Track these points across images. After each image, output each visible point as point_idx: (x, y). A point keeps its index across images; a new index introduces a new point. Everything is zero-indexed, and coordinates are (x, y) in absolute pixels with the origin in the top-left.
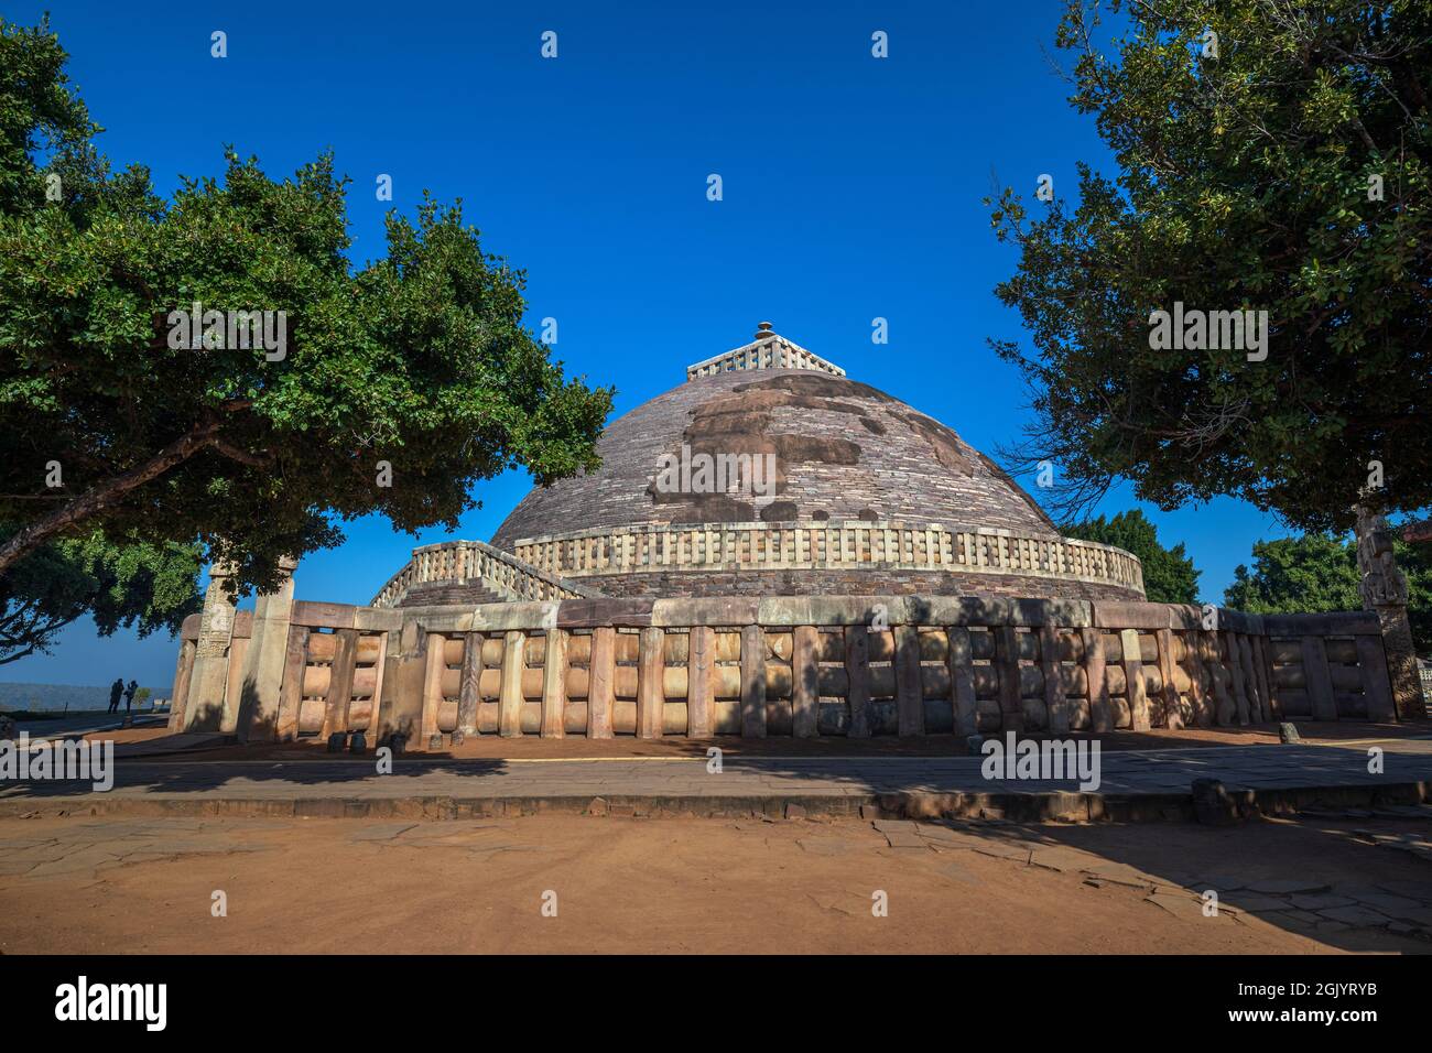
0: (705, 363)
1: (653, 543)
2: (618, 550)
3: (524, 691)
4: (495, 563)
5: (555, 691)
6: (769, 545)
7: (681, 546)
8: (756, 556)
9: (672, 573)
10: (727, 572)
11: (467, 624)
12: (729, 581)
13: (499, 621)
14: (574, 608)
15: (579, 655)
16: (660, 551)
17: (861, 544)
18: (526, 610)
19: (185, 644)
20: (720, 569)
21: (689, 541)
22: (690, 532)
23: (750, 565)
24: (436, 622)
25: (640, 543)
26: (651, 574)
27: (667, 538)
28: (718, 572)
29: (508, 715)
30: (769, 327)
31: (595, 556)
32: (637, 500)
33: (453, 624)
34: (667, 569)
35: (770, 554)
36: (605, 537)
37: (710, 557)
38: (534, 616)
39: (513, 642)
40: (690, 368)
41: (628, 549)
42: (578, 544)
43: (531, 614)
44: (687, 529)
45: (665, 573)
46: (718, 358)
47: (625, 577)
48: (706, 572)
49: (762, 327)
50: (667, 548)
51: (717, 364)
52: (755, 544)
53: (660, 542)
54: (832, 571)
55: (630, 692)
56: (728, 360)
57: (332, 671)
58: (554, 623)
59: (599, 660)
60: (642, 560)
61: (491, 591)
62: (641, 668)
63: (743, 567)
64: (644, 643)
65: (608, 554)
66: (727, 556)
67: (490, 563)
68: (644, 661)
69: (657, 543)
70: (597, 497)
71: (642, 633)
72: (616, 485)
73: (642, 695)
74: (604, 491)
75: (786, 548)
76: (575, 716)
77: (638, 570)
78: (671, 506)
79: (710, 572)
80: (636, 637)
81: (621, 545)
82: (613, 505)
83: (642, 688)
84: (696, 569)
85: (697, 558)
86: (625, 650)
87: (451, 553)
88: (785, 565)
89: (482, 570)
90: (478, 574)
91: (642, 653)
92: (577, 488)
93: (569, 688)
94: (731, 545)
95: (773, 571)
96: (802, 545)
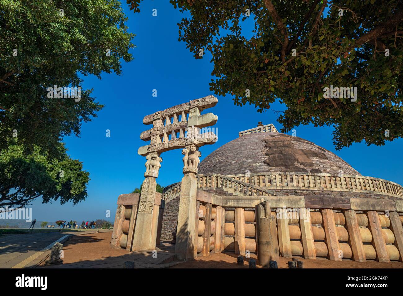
0: (246, 131)
1: (289, 178)
2: (274, 181)
3: (291, 236)
4: (228, 182)
5: (309, 236)
6: (333, 182)
7: (300, 180)
8: (329, 186)
9: (298, 190)
10: (319, 191)
12: (321, 194)
13: (275, 204)
14: (313, 200)
15: (316, 221)
16: (292, 182)
17: (363, 184)
18: (288, 199)
19: (120, 207)
20: (316, 189)
21: (303, 179)
22: (303, 176)
23: (327, 188)
24: (241, 202)
25: (283, 178)
26: (290, 190)
27: (294, 177)
28: (316, 191)
29: (286, 246)
30: (261, 123)
31: (264, 182)
32: (261, 165)
33: (251, 204)
34: (296, 188)
35: (333, 185)
36: (268, 175)
37: (312, 185)
38: (293, 202)
40: (240, 132)
41: (278, 181)
42: (256, 178)
43: (291, 202)
44: (302, 174)
45: (296, 190)
46: (250, 130)
47: (279, 191)
48: (311, 190)
49: (259, 123)
50: (295, 181)
51: (250, 132)
52: (327, 181)
54: (356, 193)
55: (345, 239)
56: (254, 130)
57: (205, 223)
58: (303, 205)
59: (330, 223)
60: (285, 184)
61: (229, 193)
62: (349, 228)
63: (325, 189)
64: (349, 217)
65: (270, 181)
66: (318, 185)
67: (226, 182)
68: (351, 225)
69: (290, 179)
70: (244, 164)
71: (346, 212)
72: (250, 160)
73: (354, 241)
74: (246, 162)
75: (338, 183)
76: (320, 249)
77: (284, 188)
78: (277, 168)
79: (313, 190)
80: (342, 214)
81: (275, 179)
82: (252, 166)
83: (353, 237)
84: (307, 189)
85: (307, 185)
86: (339, 220)
87: (208, 178)
88: (339, 189)
89: (222, 185)
90: (220, 186)
91: (348, 221)
92: (233, 161)
93: (314, 236)
94: (319, 181)
95: (336, 191)
96: (344, 183)
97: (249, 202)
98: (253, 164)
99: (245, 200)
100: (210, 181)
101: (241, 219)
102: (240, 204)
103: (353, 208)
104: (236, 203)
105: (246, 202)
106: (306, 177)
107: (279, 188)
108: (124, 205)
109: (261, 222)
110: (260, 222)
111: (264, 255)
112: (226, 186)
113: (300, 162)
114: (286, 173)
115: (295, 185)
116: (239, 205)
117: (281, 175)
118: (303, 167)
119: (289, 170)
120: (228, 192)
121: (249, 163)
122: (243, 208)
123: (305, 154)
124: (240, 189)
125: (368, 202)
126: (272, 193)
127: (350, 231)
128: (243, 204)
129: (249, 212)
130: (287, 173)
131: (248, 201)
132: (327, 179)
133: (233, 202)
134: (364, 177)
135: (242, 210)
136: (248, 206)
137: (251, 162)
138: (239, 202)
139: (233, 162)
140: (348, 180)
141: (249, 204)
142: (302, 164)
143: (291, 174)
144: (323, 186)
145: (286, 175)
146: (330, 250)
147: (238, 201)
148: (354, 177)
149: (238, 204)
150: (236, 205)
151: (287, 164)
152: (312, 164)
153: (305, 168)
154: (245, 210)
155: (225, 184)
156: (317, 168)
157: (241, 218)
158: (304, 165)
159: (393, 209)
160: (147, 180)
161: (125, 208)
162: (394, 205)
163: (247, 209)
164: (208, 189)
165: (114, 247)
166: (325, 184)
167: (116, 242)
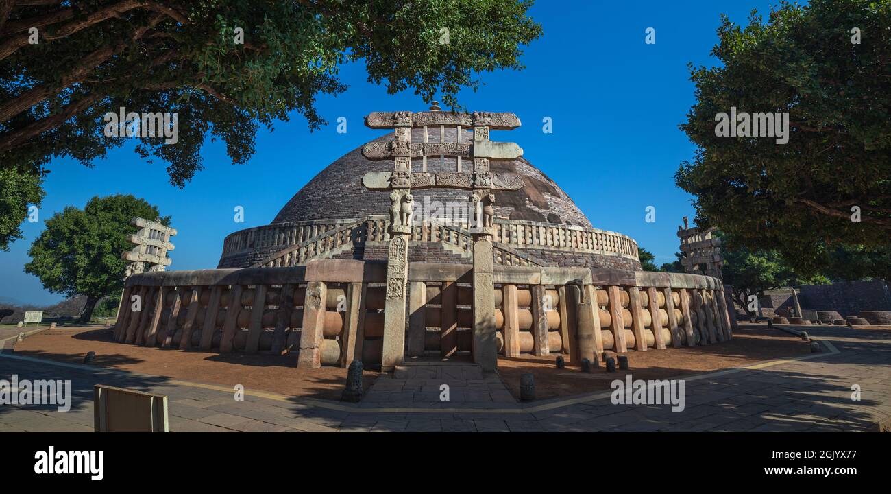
1: (534, 232)
2: (515, 234)
6: (584, 240)
7: (549, 236)
8: (580, 245)
9: (545, 250)
10: (570, 252)
11: (537, 280)
12: (572, 258)
13: (559, 279)
14: (600, 274)
15: (603, 301)
16: (538, 237)
17: (613, 244)
19: (317, 284)
20: (567, 250)
21: (552, 234)
23: (578, 249)
24: (514, 277)
25: (527, 231)
26: (534, 250)
27: (542, 230)
28: (566, 252)
33: (527, 279)
34: (543, 248)
35: (585, 245)
37: (562, 244)
41: (521, 234)
44: (551, 226)
45: (543, 250)
48: (561, 252)
50: (542, 236)
52: (579, 239)
53: (538, 232)
54: (607, 256)
58: (591, 282)
59: (617, 305)
60: (529, 241)
61: (454, 253)
62: (633, 310)
63: (576, 250)
64: (633, 296)
65: (509, 235)
66: (569, 244)
67: (448, 234)
68: (637, 306)
70: (447, 194)
71: (631, 290)
73: (638, 326)
75: (590, 241)
76: (606, 339)
77: (528, 247)
78: (504, 208)
79: (563, 252)
80: (625, 292)
81: (516, 231)
83: (637, 321)
84: (557, 249)
85: (556, 243)
86: (624, 300)
88: (590, 251)
89: (440, 237)
90: (434, 239)
91: (632, 301)
93: (601, 322)
94: (569, 238)
95: (587, 254)
96: (595, 241)
97: (526, 277)
101: (513, 303)
102: (513, 279)
103: (638, 284)
104: (506, 277)
105: (522, 277)
106: (555, 231)
107: (521, 246)
108: (324, 282)
109: (579, 309)
110: (577, 309)
112: (448, 240)
113: (533, 200)
115: (543, 242)
116: (512, 281)
117: (524, 226)
118: (536, 209)
119: (521, 213)
120: (451, 251)
122: (516, 285)
123: (536, 187)
125: (649, 276)
126: (526, 257)
127: (634, 313)
128: (516, 279)
129: (522, 291)
130: (533, 223)
131: (524, 275)
133: (502, 276)
134: (614, 234)
135: (515, 288)
136: (524, 282)
138: (511, 276)
140: (599, 237)
141: (525, 279)
142: (535, 204)
143: (537, 225)
144: (574, 244)
145: (531, 226)
146: (617, 339)
147: (509, 275)
148: (605, 233)
149: (509, 278)
150: (506, 281)
151: (517, 204)
152: (546, 207)
153: (541, 211)
154: (518, 289)
155: (445, 236)
156: (554, 212)
157: (513, 300)
158: (538, 206)
159: (668, 285)
160: (399, 240)
161: (328, 288)
162: (669, 280)
163: (521, 287)
164: (415, 244)
165: (310, 366)
166: (576, 242)
167: (315, 356)
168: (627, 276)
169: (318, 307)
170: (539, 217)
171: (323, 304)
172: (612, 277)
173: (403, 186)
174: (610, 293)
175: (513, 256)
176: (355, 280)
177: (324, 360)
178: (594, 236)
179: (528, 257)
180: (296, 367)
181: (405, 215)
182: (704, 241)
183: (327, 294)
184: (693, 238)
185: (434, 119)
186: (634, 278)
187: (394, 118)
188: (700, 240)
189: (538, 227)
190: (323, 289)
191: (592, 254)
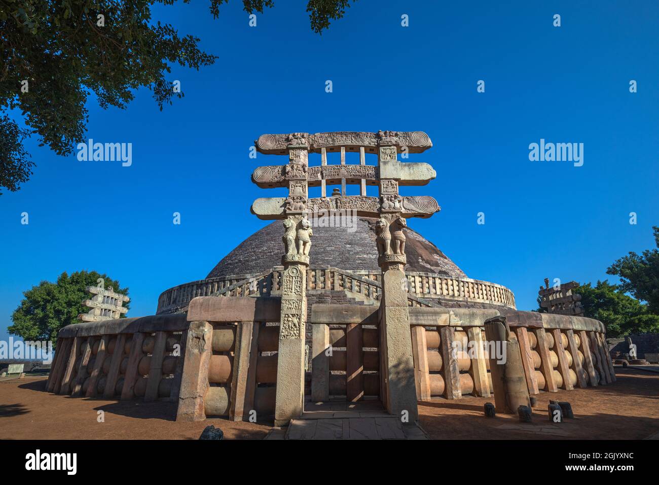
1: (431, 282)
2: (413, 284)
4: (355, 283)
6: (475, 290)
7: (444, 286)
8: (472, 295)
9: (442, 299)
10: (464, 301)
11: (445, 321)
12: (466, 306)
13: (469, 320)
14: (509, 315)
16: (435, 287)
17: (499, 295)
20: (461, 299)
21: (447, 284)
24: (422, 318)
25: (424, 282)
26: (433, 299)
27: (438, 281)
28: (460, 301)
30: (338, 191)
33: (436, 320)
35: (476, 296)
37: (456, 293)
39: (478, 334)
41: (418, 285)
44: (446, 278)
45: (439, 299)
48: (456, 301)
49: (335, 190)
50: (438, 286)
52: (471, 289)
53: (434, 283)
54: (495, 305)
55: (537, 365)
59: (526, 346)
60: (426, 290)
61: (356, 300)
62: (542, 351)
63: (469, 300)
64: (541, 337)
66: (462, 294)
67: (351, 283)
68: (544, 347)
69: (433, 283)
70: (349, 253)
71: (538, 331)
72: (358, 249)
73: (548, 367)
74: (352, 251)
75: (480, 292)
77: (426, 297)
79: (458, 301)
80: (532, 333)
81: (414, 282)
82: (364, 259)
83: (547, 362)
84: (452, 298)
85: (451, 293)
86: (532, 341)
87: (319, 273)
88: (482, 301)
89: (342, 286)
90: (338, 288)
91: (540, 343)
92: (328, 247)
94: (462, 289)
95: (479, 303)
96: (485, 292)
97: (434, 318)
98: (365, 256)
99: (428, 313)
100: (322, 279)
101: (422, 345)
102: (421, 320)
103: (544, 326)
104: (414, 318)
105: (429, 318)
106: (450, 282)
107: (420, 295)
108: (210, 322)
111: (517, 397)
112: (351, 289)
113: (424, 259)
114: (428, 274)
115: (439, 292)
116: (420, 322)
117: (421, 277)
119: (415, 269)
120: (354, 299)
121: (357, 253)
122: (424, 326)
123: (426, 249)
124: (375, 294)
125: (554, 317)
126: (426, 303)
127: (542, 354)
128: (424, 320)
129: (431, 333)
130: (430, 274)
131: (432, 316)
132: (471, 286)
134: (500, 287)
135: (423, 329)
136: (432, 323)
137: (361, 251)
138: (419, 318)
139: (329, 249)
140: (488, 288)
141: (433, 320)
142: (427, 262)
143: (434, 276)
144: (467, 295)
145: (428, 277)
147: (417, 316)
148: (492, 285)
149: (417, 319)
150: (416, 322)
151: (411, 261)
152: (437, 265)
153: (433, 268)
154: (426, 330)
155: (348, 285)
156: (444, 270)
157: (422, 342)
158: (430, 264)
159: (570, 327)
160: (295, 271)
161: (214, 329)
162: (571, 322)
163: (428, 328)
164: (319, 292)
165: (192, 419)
166: (469, 292)
167: (197, 407)
168: (535, 318)
169: (201, 351)
170: (433, 272)
171: (208, 346)
172: (521, 318)
173: (298, 211)
174: (519, 334)
175: (414, 302)
176: (244, 319)
177: (210, 411)
178: (484, 288)
179: (429, 303)
180: (175, 420)
181: (301, 242)
182: (565, 297)
183: (214, 335)
184: (554, 295)
185: (333, 140)
186: (541, 319)
187: (288, 140)
188: (561, 296)
189: (434, 278)
190: (208, 330)
191: (483, 303)
